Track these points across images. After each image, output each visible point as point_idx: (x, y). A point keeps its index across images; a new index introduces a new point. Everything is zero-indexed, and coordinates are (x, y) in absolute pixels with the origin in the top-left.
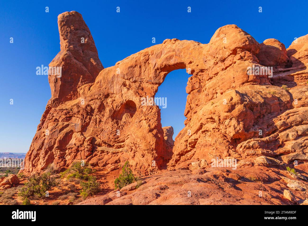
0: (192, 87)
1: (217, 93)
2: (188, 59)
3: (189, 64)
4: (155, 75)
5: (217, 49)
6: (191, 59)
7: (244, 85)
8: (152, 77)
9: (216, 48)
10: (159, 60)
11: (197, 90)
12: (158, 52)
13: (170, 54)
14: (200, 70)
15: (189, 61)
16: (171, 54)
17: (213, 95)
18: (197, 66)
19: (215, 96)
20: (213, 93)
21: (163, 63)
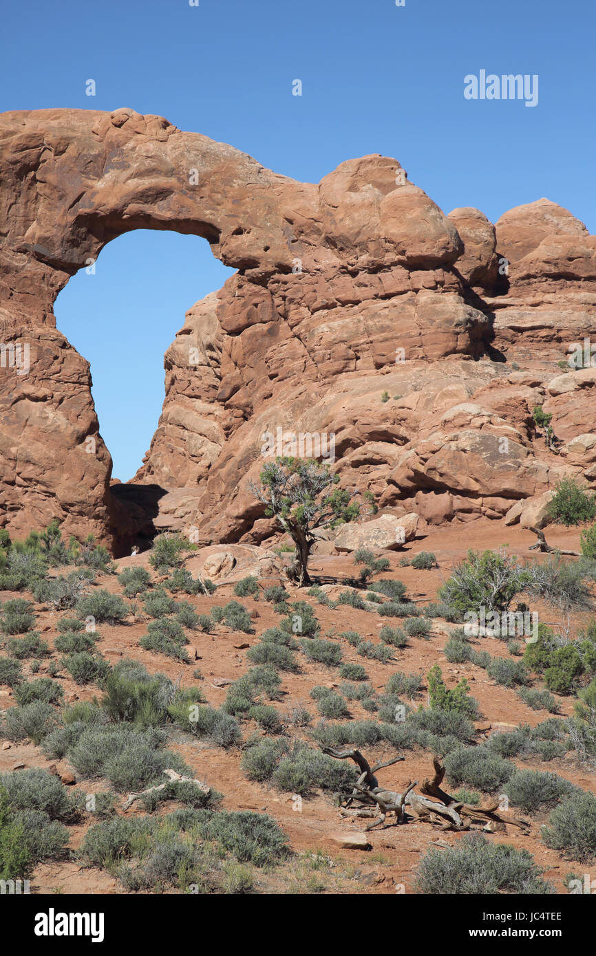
0: (249, 315)
1: (358, 358)
2: (229, 216)
3: (233, 234)
4: (73, 235)
5: (358, 233)
6: (241, 221)
7: (447, 358)
8: (57, 240)
9: (356, 230)
10: (94, 183)
11: (265, 327)
12: (93, 153)
13: (157, 180)
14: (276, 267)
15: (234, 228)
16: (161, 181)
17: (345, 361)
18: (267, 249)
19: (352, 366)
20: (346, 358)
21: (126, 205)
